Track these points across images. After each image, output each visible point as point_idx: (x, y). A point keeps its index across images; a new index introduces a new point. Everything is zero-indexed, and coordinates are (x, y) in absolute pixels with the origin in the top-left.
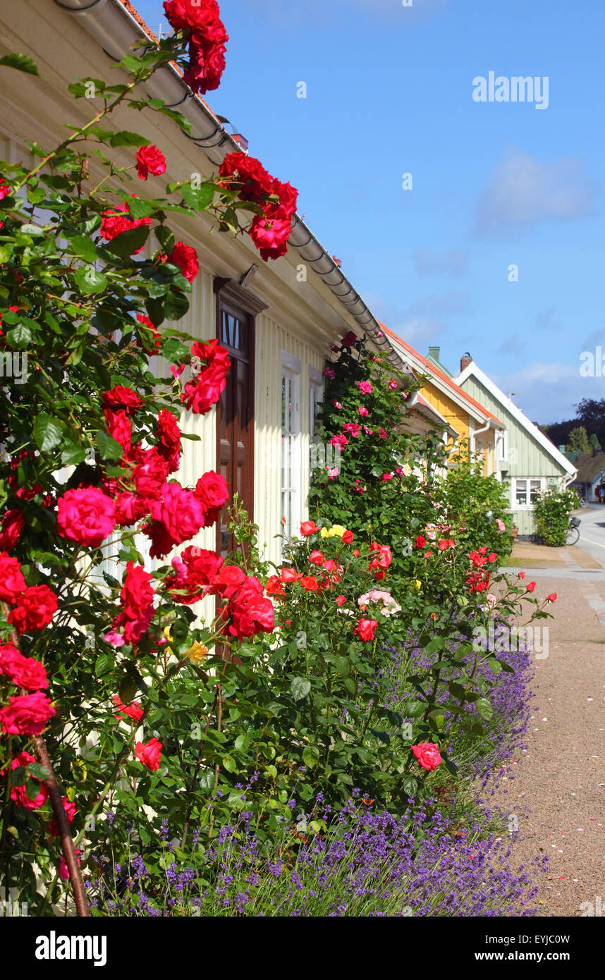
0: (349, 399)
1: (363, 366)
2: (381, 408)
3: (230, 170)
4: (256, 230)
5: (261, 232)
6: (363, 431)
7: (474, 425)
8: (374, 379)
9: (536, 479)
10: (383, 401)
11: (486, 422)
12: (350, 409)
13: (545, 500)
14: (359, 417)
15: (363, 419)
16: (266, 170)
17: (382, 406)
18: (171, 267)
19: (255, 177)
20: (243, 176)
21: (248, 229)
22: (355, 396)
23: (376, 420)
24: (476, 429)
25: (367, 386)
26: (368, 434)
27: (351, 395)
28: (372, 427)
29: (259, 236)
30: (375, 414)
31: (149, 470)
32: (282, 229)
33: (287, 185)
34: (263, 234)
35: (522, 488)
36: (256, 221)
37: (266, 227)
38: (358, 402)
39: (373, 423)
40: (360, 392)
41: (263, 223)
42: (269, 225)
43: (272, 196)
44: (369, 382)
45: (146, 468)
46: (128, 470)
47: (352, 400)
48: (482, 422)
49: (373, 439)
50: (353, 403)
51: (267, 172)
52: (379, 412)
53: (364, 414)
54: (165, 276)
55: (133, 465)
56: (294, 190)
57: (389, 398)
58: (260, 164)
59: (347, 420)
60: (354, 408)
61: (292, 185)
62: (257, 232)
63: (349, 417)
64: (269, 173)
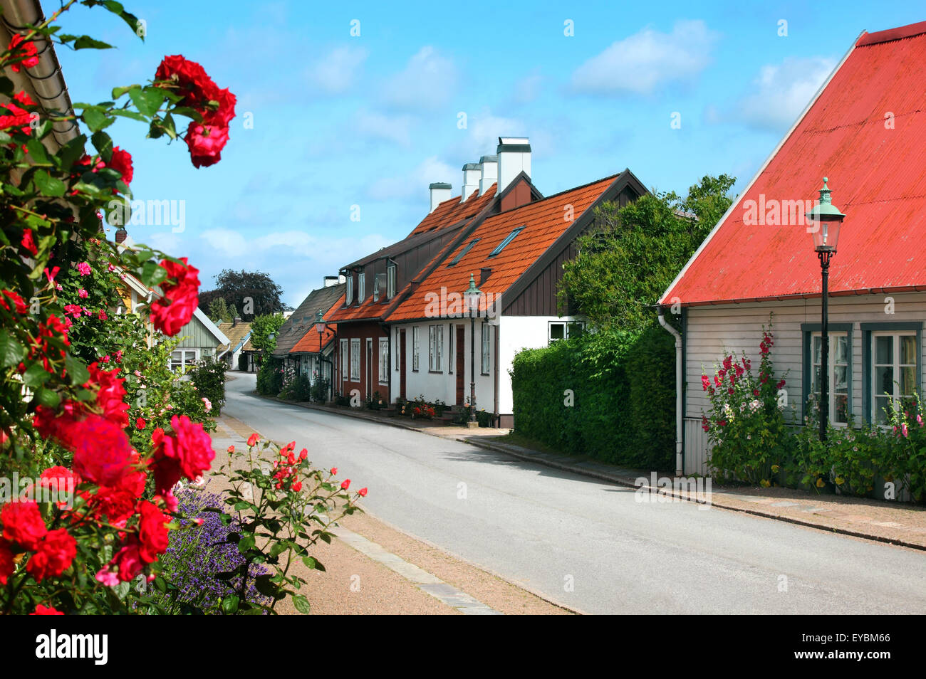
0: (67, 280)
1: (81, 248)
2: (98, 289)
3: (167, 74)
4: (193, 137)
5: (198, 140)
6: (83, 314)
7: (136, 299)
8: (92, 260)
9: (191, 350)
10: (102, 283)
11: (148, 295)
12: (69, 290)
13: (200, 371)
14: (78, 298)
15: (83, 301)
16: (209, 75)
17: (100, 288)
18: (113, 172)
19: (197, 83)
20: (183, 81)
21: (184, 135)
22: (73, 277)
23: (95, 301)
24: (138, 303)
25: (85, 267)
26: (88, 316)
27: (70, 277)
28: (90, 308)
29: (197, 143)
30: (92, 295)
31: (115, 391)
32: (221, 136)
33: (226, 91)
34: (201, 141)
35: (177, 359)
36: (192, 128)
37: (203, 134)
38: (77, 283)
39: (92, 304)
40: (79, 273)
41: (200, 130)
42: (207, 132)
43: (212, 102)
44: (86, 263)
45: (111, 390)
46: (92, 392)
47: (71, 281)
48: (144, 295)
49: (93, 320)
50: (72, 284)
51: (209, 78)
52: (97, 293)
53: (84, 296)
54: (106, 181)
55: (98, 388)
56: (233, 96)
57: (108, 280)
58: (201, 69)
59: (67, 301)
60: (73, 289)
61: (231, 91)
62: (194, 140)
63: (71, 299)
64: (212, 80)
